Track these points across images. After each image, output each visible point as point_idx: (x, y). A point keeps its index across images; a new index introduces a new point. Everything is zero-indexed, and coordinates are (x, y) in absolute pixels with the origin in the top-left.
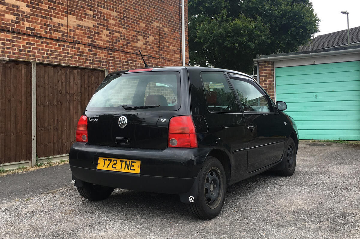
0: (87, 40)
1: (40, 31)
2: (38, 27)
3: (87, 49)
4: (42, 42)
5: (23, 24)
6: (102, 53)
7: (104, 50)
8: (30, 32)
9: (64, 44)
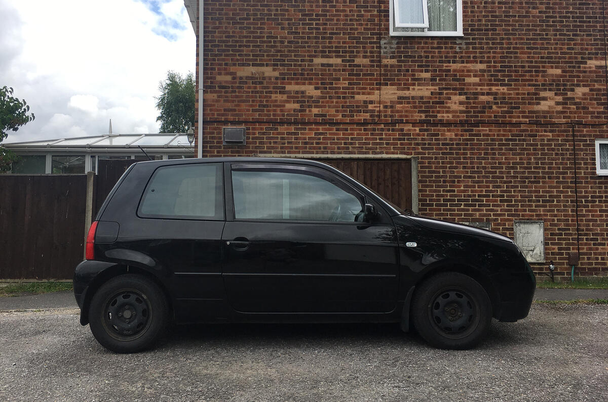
0: (417, 116)
1: (334, 116)
2: (333, 111)
3: (417, 129)
4: (337, 130)
5: (310, 111)
6: (449, 131)
7: (455, 126)
8: (320, 119)
9: (374, 127)
